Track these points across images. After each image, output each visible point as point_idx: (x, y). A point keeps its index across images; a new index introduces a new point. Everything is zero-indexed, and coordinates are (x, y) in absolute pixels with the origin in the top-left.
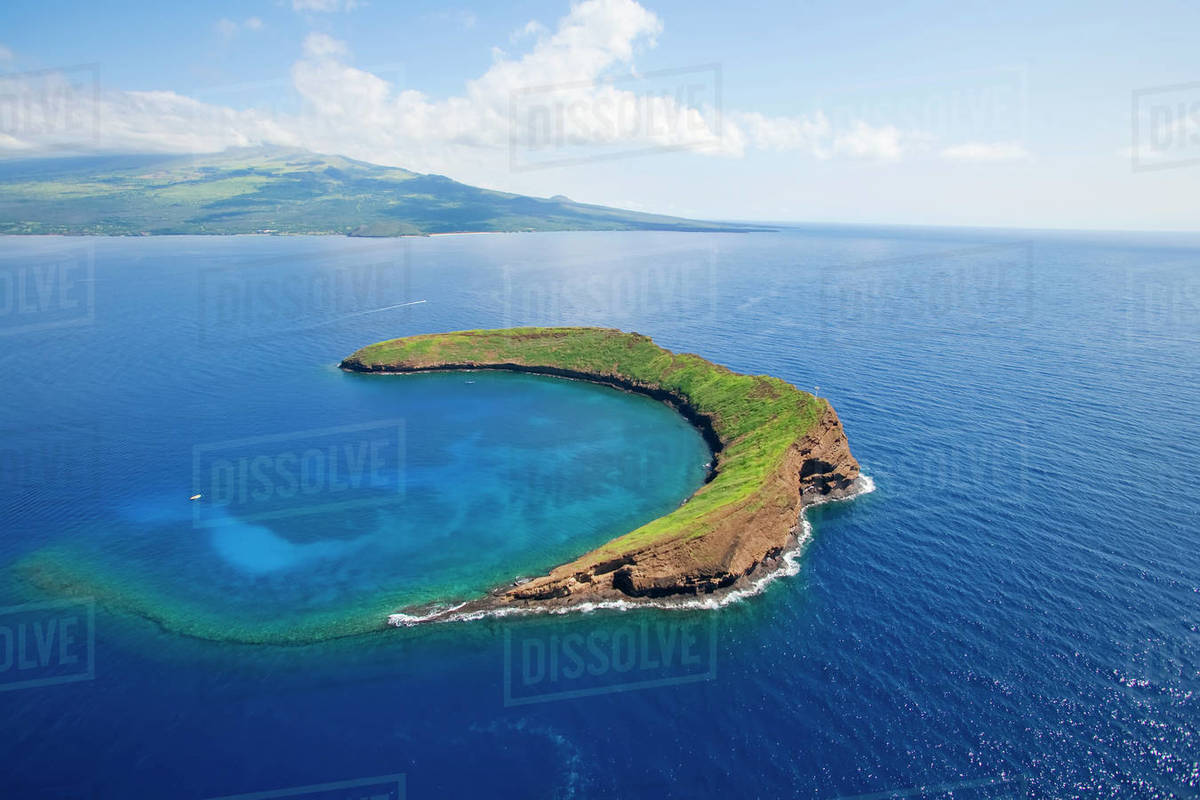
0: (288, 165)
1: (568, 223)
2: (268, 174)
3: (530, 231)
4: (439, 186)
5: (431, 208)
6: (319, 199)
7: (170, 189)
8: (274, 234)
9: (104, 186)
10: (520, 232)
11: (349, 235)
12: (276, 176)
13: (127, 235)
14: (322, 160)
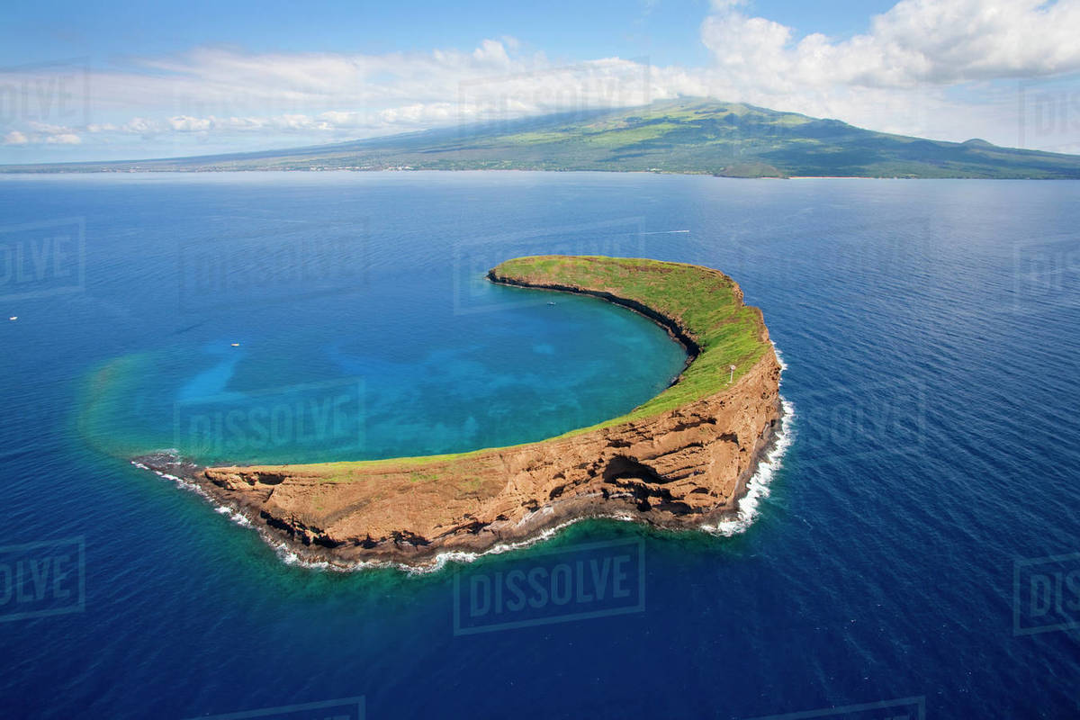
0: (696, 113)
1: (965, 169)
2: (676, 121)
3: (907, 177)
4: (832, 129)
5: (811, 153)
6: (709, 143)
7: (601, 135)
8: (656, 172)
9: (560, 135)
10: (896, 179)
11: (716, 175)
12: (683, 123)
13: (556, 171)
14: (726, 107)
